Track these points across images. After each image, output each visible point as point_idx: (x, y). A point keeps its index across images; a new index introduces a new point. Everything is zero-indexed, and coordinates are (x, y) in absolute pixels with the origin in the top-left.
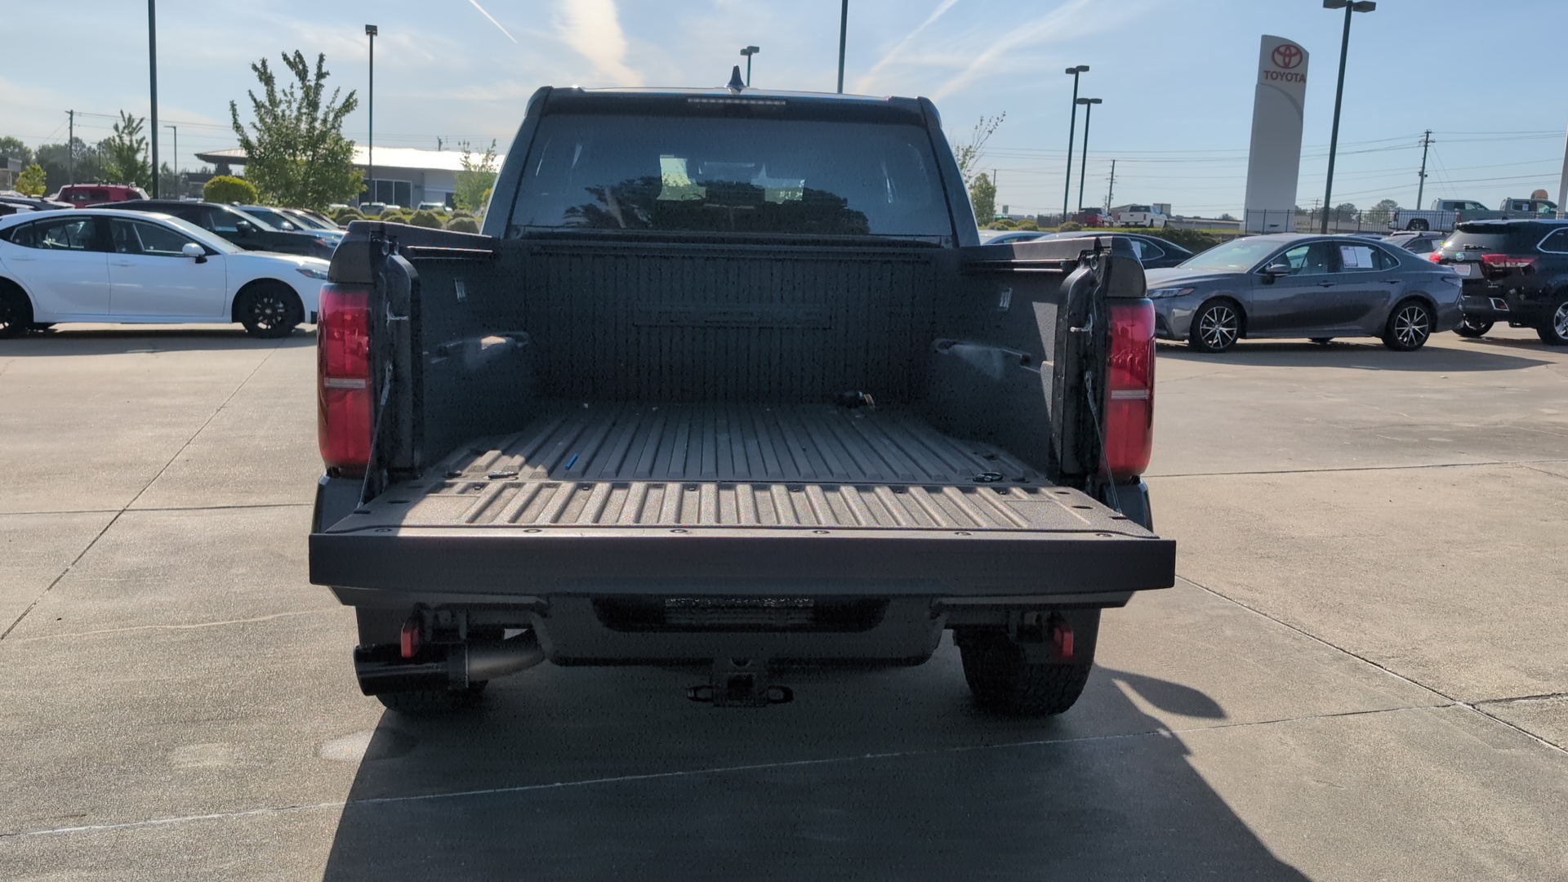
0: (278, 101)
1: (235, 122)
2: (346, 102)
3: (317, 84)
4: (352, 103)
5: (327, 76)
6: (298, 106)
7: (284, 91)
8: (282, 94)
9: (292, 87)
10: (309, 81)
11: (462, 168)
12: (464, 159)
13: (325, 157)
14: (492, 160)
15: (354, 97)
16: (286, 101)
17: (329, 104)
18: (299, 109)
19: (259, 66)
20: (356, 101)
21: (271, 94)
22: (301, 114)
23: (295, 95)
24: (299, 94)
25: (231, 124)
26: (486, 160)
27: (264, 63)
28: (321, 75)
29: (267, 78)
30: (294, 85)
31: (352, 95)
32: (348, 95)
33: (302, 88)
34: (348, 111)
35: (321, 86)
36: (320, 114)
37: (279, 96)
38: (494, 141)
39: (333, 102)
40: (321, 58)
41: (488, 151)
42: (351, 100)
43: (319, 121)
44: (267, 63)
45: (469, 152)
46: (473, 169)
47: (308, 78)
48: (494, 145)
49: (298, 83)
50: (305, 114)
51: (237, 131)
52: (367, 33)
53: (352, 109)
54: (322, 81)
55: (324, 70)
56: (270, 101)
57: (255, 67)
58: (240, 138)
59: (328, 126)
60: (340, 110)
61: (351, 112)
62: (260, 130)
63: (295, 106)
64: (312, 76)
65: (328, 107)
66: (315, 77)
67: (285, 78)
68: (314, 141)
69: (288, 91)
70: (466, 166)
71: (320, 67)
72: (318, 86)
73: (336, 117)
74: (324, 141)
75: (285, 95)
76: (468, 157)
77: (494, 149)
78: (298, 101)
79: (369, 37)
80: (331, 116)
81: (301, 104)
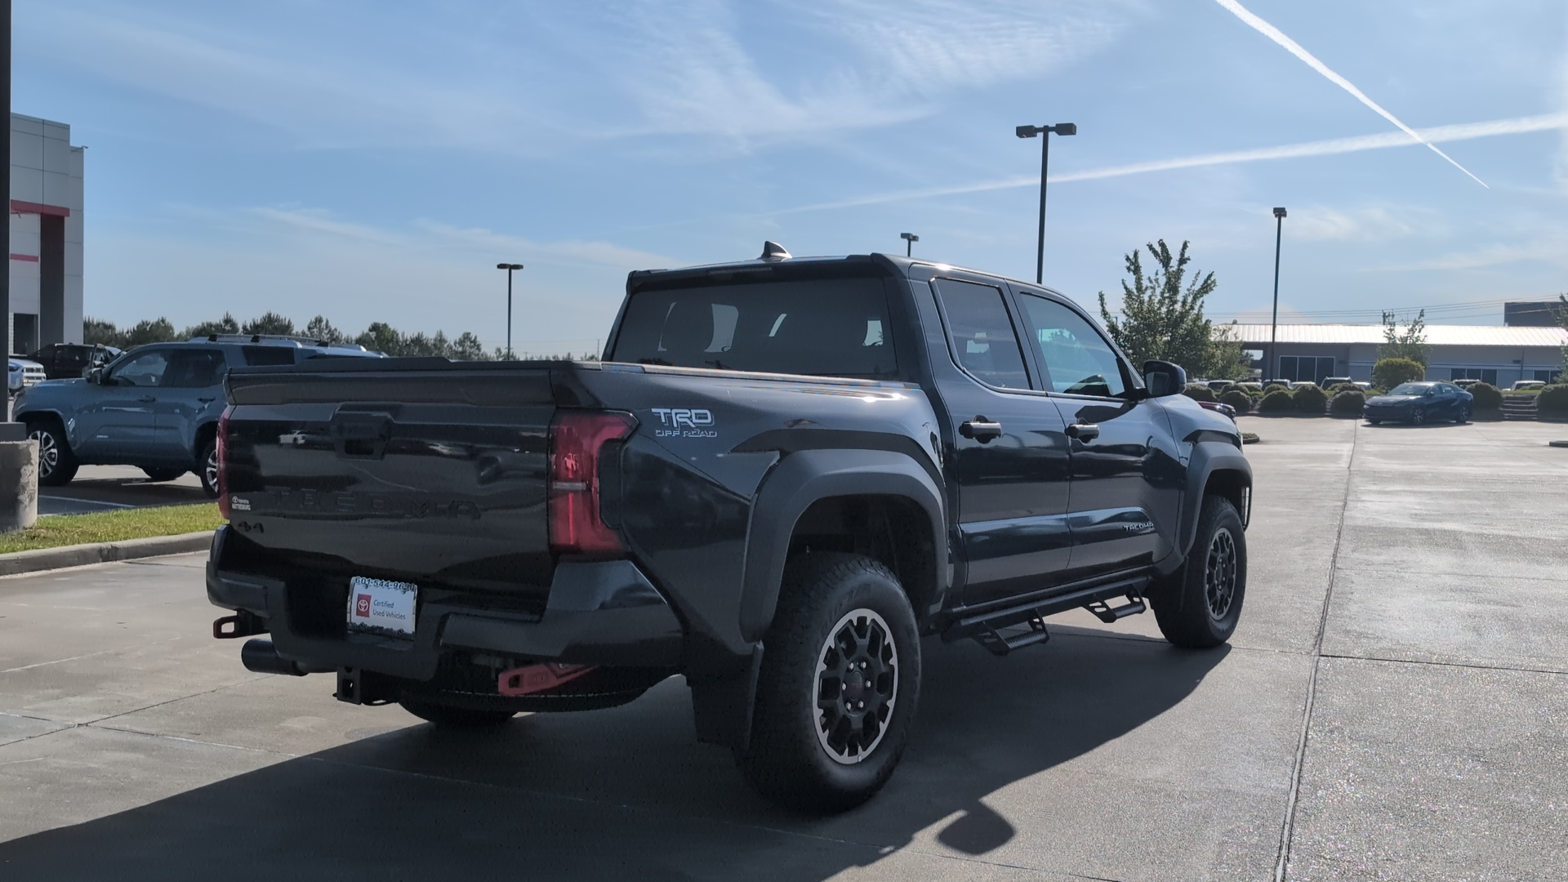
0: (1144, 288)
1: (1103, 310)
2: (1204, 284)
3: (1178, 269)
4: (1210, 284)
5: (1188, 261)
6: (1161, 290)
7: (1149, 278)
8: (1148, 281)
9: (1157, 274)
10: (1171, 267)
11: (1385, 341)
12: (1389, 332)
13: (1183, 337)
14: (1420, 331)
15: (1212, 279)
16: (1152, 288)
17: (1189, 287)
18: (1162, 293)
19: (1131, 257)
20: (1214, 282)
21: (1138, 281)
22: (1164, 298)
23: (1159, 281)
24: (1163, 280)
25: (1100, 310)
26: (1412, 330)
27: (1136, 254)
28: (1183, 261)
29: (1134, 266)
30: (1159, 273)
31: (1210, 276)
32: (1206, 277)
33: (1165, 274)
34: (1206, 292)
35: (1182, 270)
36: (1180, 298)
37: (1145, 283)
38: (1422, 310)
39: (1194, 284)
40: (1185, 246)
41: (1415, 321)
42: (1209, 282)
43: (1180, 304)
44: (1139, 255)
45: (1394, 324)
46: (1398, 342)
47: (1171, 265)
48: (1422, 315)
49: (1162, 271)
50: (1167, 297)
51: (1105, 318)
52: (1276, 216)
53: (1212, 290)
54: (1184, 267)
55: (1186, 256)
56: (1137, 289)
57: (1128, 259)
58: (1107, 323)
59: (1187, 308)
60: (1199, 291)
61: (1210, 293)
62: (1128, 315)
63: (1158, 291)
64: (1174, 263)
65: (1188, 290)
66: (1177, 263)
67: (1151, 266)
68: (1174, 322)
69: (1153, 278)
70: (1390, 339)
71: (1182, 254)
72: (1180, 271)
73: (1195, 299)
74: (1182, 321)
75: (1151, 282)
76: (1393, 330)
77: (1422, 318)
78: (1162, 287)
79: (1277, 219)
80: (1190, 299)
81: (1164, 290)
